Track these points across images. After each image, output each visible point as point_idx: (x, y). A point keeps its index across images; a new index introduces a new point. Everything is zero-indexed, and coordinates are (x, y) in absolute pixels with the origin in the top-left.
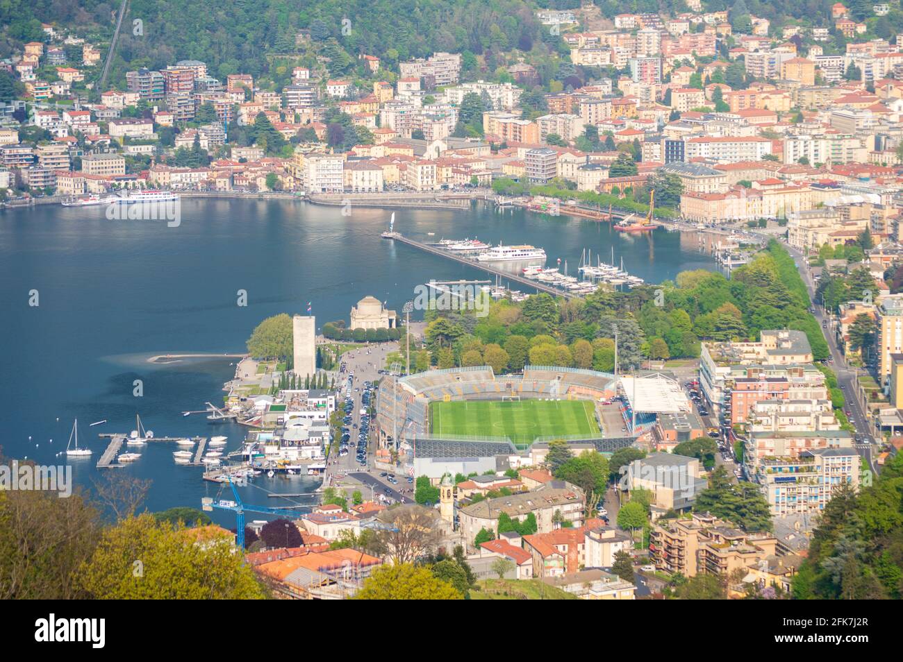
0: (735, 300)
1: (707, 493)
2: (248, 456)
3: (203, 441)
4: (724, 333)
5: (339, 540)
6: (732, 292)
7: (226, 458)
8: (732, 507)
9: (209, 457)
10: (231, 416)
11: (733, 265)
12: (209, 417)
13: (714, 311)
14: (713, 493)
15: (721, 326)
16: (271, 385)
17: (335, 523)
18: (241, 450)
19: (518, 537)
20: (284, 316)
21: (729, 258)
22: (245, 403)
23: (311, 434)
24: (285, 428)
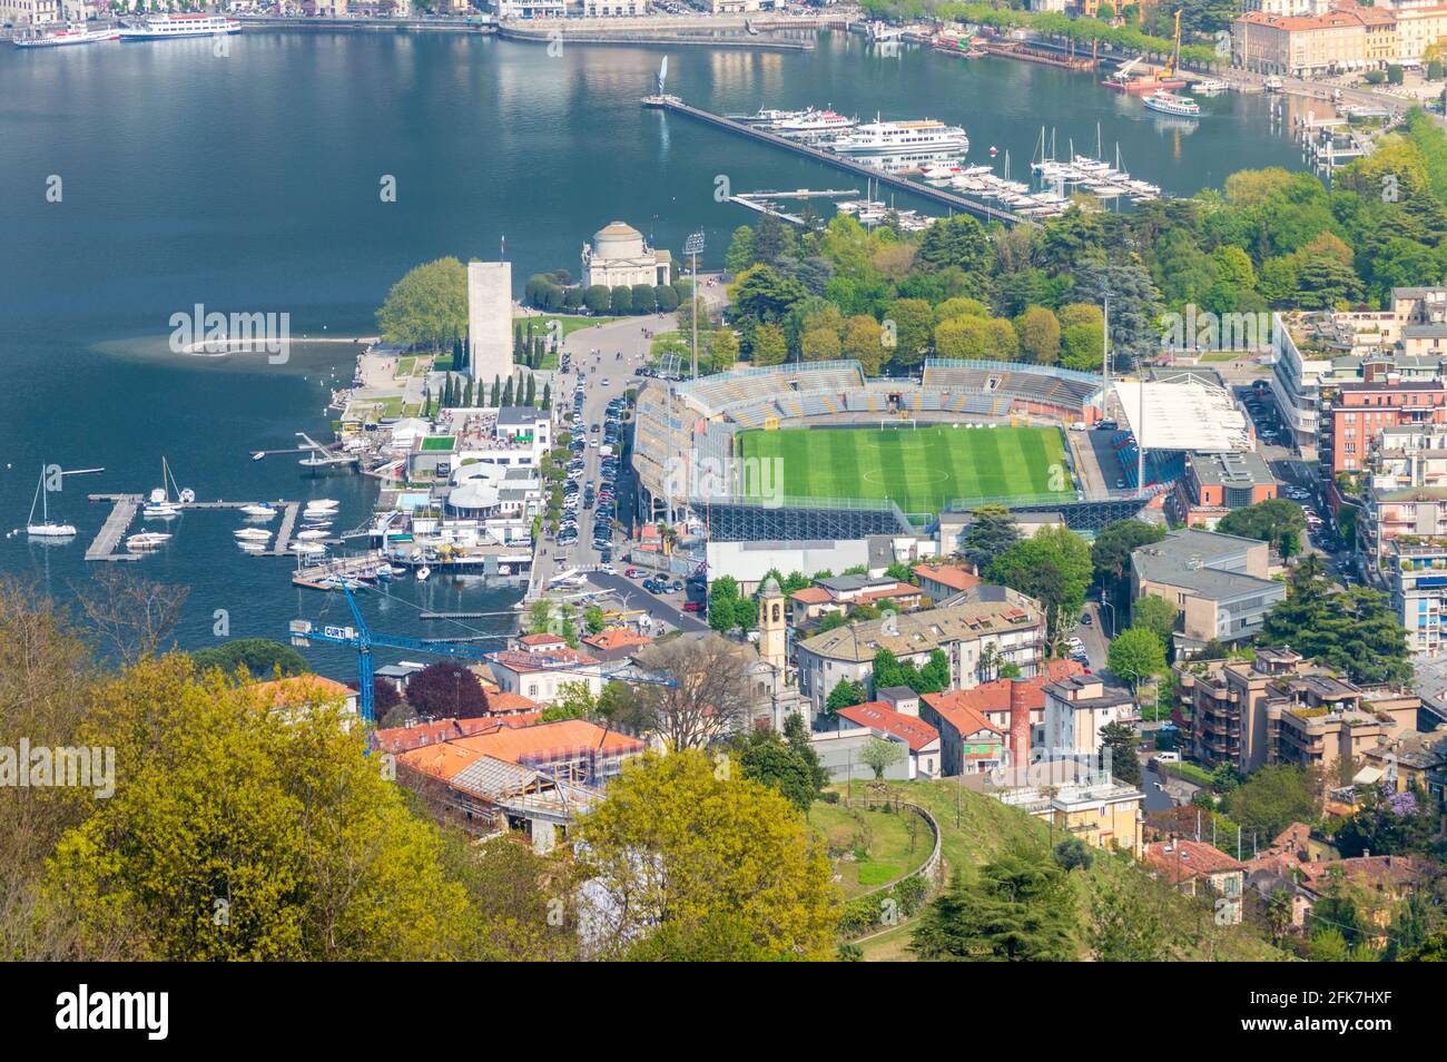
0: (1341, 227)
1: (1283, 610)
2: (380, 539)
3: (292, 509)
4: (1320, 293)
5: (560, 704)
6: (1336, 214)
7: (337, 542)
8: (1333, 636)
9: (305, 541)
10: (345, 459)
11: (1339, 160)
12: (304, 462)
13: (1299, 249)
14: (1296, 608)
15: (1314, 279)
16: (425, 398)
17: (553, 669)
18: (368, 527)
19: (912, 697)
20: (451, 262)
21: (1329, 144)
22: (375, 434)
23: (505, 494)
24: (453, 484)
